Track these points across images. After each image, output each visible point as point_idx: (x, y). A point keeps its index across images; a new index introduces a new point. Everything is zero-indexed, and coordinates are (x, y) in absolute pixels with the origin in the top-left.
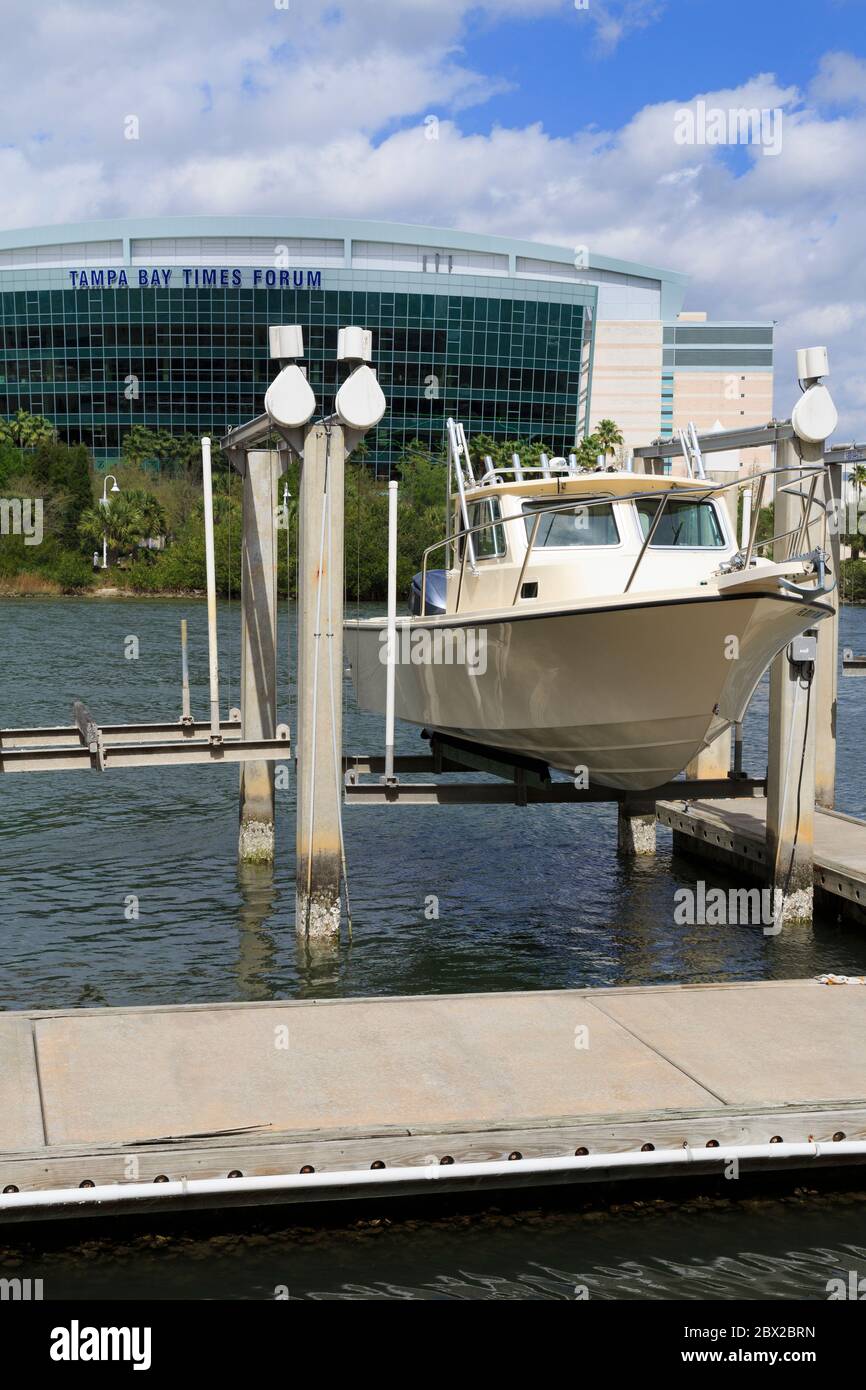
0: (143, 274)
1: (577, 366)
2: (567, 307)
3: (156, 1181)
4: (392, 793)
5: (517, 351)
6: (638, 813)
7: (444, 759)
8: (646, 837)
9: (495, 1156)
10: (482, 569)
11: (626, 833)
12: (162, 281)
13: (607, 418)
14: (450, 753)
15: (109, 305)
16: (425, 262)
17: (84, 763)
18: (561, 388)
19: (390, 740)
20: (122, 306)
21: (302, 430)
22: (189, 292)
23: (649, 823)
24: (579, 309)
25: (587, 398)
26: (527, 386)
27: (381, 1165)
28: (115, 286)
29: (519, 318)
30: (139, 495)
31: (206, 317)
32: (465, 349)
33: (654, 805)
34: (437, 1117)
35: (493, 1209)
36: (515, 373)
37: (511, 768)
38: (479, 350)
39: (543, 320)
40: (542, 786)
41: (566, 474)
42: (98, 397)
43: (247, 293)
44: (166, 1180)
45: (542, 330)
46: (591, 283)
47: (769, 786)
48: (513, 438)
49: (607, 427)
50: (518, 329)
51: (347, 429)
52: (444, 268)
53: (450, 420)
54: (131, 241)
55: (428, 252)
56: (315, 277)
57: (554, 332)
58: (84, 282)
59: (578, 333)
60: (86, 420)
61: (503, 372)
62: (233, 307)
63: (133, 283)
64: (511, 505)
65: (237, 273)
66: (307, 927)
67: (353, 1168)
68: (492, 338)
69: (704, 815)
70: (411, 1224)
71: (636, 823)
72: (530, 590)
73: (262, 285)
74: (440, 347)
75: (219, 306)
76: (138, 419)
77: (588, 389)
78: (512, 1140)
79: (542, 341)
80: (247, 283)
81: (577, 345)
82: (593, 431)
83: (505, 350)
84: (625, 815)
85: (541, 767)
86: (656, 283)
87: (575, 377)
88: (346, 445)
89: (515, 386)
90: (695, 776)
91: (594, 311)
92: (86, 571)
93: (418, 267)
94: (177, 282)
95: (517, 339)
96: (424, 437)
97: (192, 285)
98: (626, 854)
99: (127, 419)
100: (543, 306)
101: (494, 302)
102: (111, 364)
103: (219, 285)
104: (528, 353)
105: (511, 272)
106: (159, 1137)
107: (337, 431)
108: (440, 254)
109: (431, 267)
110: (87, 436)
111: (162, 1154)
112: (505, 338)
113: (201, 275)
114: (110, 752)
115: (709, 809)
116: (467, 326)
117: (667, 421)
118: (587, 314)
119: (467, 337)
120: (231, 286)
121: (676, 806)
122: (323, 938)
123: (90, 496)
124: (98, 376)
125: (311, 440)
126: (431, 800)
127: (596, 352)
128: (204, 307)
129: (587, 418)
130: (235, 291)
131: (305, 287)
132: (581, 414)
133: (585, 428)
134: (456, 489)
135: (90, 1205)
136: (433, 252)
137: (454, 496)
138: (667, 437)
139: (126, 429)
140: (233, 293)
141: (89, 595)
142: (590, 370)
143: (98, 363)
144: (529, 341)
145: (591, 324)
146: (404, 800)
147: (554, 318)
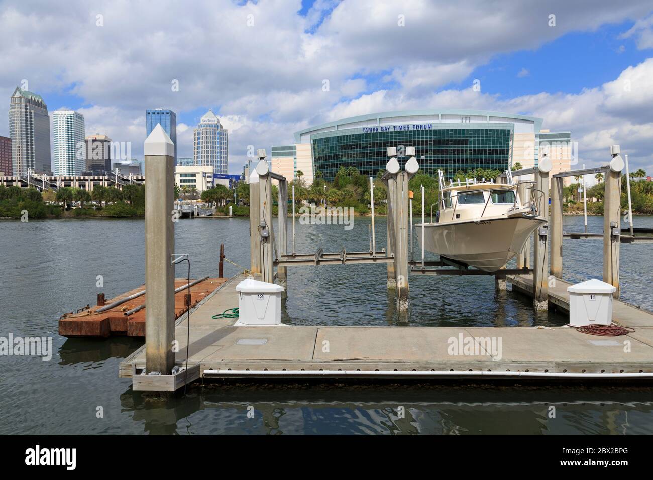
0: (382, 128)
1: (508, 147)
2: (505, 130)
3: (339, 370)
4: (424, 271)
5: (490, 144)
6: (500, 278)
7: (443, 263)
8: (503, 285)
9: (428, 370)
10: (447, 211)
11: (497, 284)
12: (388, 129)
13: (518, 162)
14: (444, 261)
15: (373, 137)
16: (462, 119)
17: (340, 263)
18: (504, 154)
19: (423, 257)
20: (377, 137)
21: (396, 174)
22: (395, 132)
23: (504, 281)
24: (509, 131)
25: (512, 156)
26: (493, 154)
27: (397, 370)
28: (375, 131)
29: (490, 134)
30: (381, 188)
31: (400, 139)
32: (474, 144)
33: (505, 276)
34: (413, 359)
35: (428, 384)
36: (489, 150)
37: (458, 265)
38: (478, 144)
39: (497, 134)
40: (466, 270)
41: (472, 184)
42: (371, 162)
43: (411, 131)
44: (341, 370)
45: (497, 137)
46: (512, 123)
47: (534, 271)
48: (489, 168)
49: (518, 164)
50: (490, 137)
51: (408, 174)
52: (468, 121)
53: (439, 170)
54: (380, 119)
55: (463, 117)
56: (430, 126)
57: (501, 137)
58: (367, 131)
59: (509, 137)
60: (368, 168)
61: (486, 150)
62: (407, 135)
63: (380, 131)
64: (454, 193)
65: (408, 126)
66: (399, 307)
67: (389, 370)
68: (482, 140)
69: (520, 280)
70: (405, 386)
71: (500, 281)
72: (458, 216)
73: (415, 129)
74: (467, 144)
75: (403, 135)
76: (381, 167)
77: (512, 154)
78: (432, 366)
79: (497, 140)
80: (411, 129)
81: (508, 141)
82: (514, 165)
83: (486, 144)
84: (497, 278)
85: (465, 265)
86: (533, 122)
87: (508, 150)
88: (408, 178)
89: (489, 154)
90: (519, 268)
91: (513, 131)
92: (366, 209)
93: (460, 121)
94: (392, 130)
95: (490, 140)
96: (462, 170)
97: (396, 130)
98: (498, 291)
99: (378, 167)
100: (498, 130)
101: (483, 130)
102: (374, 153)
103: (403, 130)
104: (493, 144)
105: (488, 121)
106: (339, 359)
107: (406, 175)
108: (466, 117)
109: (464, 121)
110: (368, 172)
111: (340, 363)
112: (486, 140)
113: (398, 127)
114: (347, 260)
115: (521, 277)
116: (475, 137)
117: (537, 162)
118: (511, 132)
119: (474, 141)
120: (406, 130)
121: (512, 277)
122: (404, 310)
123: (367, 189)
124: (370, 156)
125: (399, 177)
126: (435, 274)
127: (514, 143)
128: (399, 136)
129: (511, 162)
130: (408, 131)
131: (427, 129)
132: (510, 161)
133: (511, 165)
134: (440, 189)
135: (322, 375)
136: (465, 117)
137: (440, 191)
138: (537, 166)
139: (378, 170)
140: (407, 132)
141: (367, 216)
142: (512, 148)
143: (370, 153)
144: (493, 140)
145: (513, 135)
146: (427, 273)
147: (501, 134)
